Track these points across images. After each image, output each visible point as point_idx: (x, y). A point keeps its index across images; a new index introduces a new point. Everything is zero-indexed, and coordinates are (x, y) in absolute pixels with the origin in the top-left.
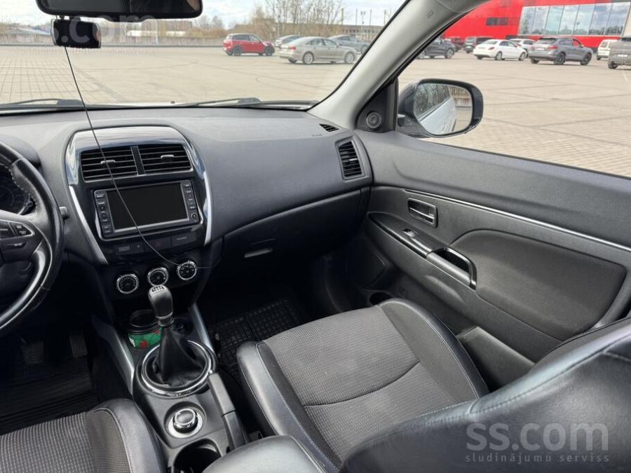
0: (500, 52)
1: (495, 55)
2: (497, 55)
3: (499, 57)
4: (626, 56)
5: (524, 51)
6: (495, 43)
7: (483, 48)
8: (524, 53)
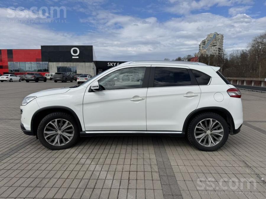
0: (11, 79)
1: (9, 80)
2: (10, 80)
3: (11, 81)
4: (59, 78)
5: (20, 78)
6: (8, 75)
7: (3, 77)
8: (20, 79)
